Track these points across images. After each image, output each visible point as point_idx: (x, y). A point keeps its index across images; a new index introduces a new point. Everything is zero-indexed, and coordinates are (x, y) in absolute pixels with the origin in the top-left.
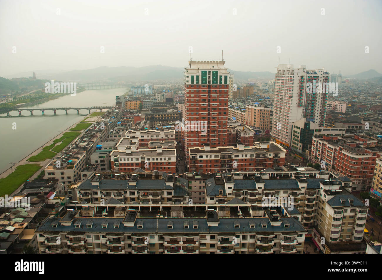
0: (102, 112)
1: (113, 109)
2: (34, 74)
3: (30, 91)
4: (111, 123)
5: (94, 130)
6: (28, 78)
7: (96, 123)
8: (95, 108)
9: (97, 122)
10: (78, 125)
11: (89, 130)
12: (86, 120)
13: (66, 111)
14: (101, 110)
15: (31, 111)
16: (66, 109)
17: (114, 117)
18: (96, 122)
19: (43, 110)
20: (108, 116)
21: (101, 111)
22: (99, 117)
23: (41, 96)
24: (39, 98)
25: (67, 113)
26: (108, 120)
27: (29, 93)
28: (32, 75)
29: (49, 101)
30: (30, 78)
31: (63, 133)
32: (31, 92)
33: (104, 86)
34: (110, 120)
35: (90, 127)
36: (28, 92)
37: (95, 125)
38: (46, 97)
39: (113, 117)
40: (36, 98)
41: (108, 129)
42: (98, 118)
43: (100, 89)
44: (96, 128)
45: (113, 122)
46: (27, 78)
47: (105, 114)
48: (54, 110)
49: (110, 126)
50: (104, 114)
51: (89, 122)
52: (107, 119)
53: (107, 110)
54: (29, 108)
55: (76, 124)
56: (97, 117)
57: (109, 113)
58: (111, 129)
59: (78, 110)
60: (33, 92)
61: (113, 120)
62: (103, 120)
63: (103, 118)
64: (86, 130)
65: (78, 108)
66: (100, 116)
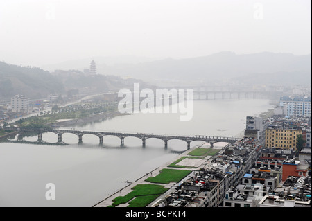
0: (214, 148)
1: (236, 143)
2: (93, 64)
3: (82, 97)
4: (229, 176)
5: (194, 186)
6: (82, 71)
7: (200, 170)
8: (199, 139)
9: (202, 170)
10: (163, 171)
11: (183, 184)
12: (180, 164)
13: (144, 140)
14: (212, 144)
15: (80, 134)
16: (143, 137)
17: (239, 161)
18: (198, 169)
19: (101, 135)
20: (225, 159)
21: (212, 146)
22: (206, 158)
23: (101, 107)
24: (97, 111)
25: (144, 144)
26: (226, 166)
27: (80, 101)
28: (88, 66)
29: (113, 117)
30: (86, 70)
32: (84, 98)
33: (223, 93)
34: (229, 168)
35: (187, 178)
36: (79, 99)
37: (196, 175)
38: (110, 109)
39: (235, 162)
40: (91, 111)
41: (223, 186)
42: (203, 162)
43: (207, 99)
44: (198, 181)
45: (234, 173)
46: (79, 72)
47: (221, 152)
48: (122, 136)
49: (227, 182)
50: (217, 154)
51: (184, 167)
52: (223, 165)
53: (224, 144)
54: (77, 129)
55: (160, 169)
56: (203, 159)
57: (228, 152)
58: (230, 187)
59: (166, 141)
60: (88, 97)
61: (234, 169)
62: (215, 165)
63: (215, 161)
64: (179, 185)
65: (167, 136)
66: (208, 157)
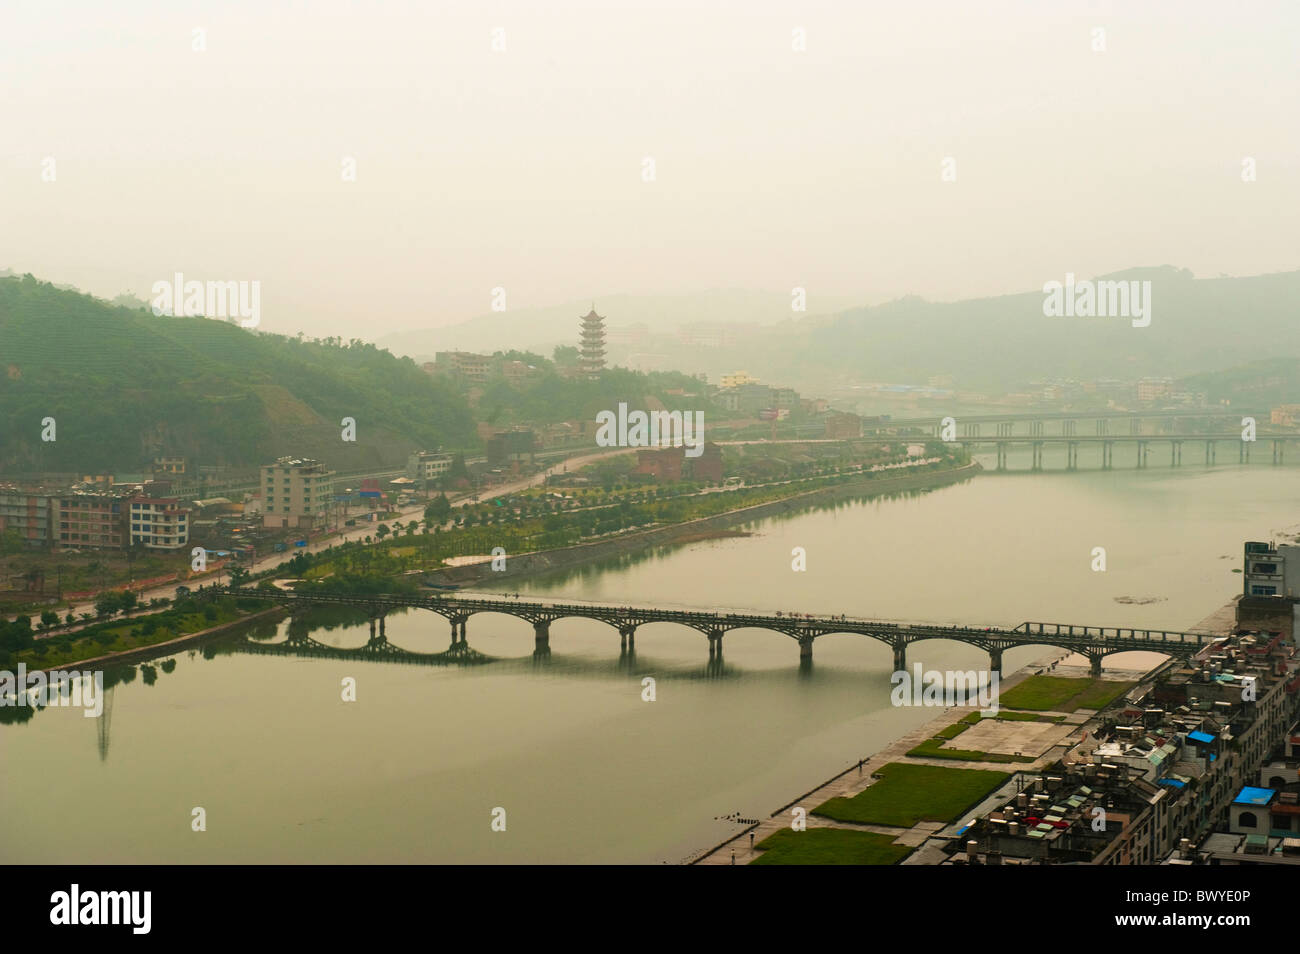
0: (1106, 677)
1: (1202, 655)
2: (593, 325)
3: (550, 463)
4: (1174, 794)
5: (1021, 836)
6: (549, 356)
7: (1044, 772)
8: (1041, 638)
9: (1056, 768)
10: (889, 775)
11: (972, 832)
12: (961, 743)
13: (806, 643)
14: (1095, 659)
15: (541, 618)
16: (803, 630)
17: (1215, 732)
18: (1038, 764)
19: (626, 620)
20: (1153, 722)
21: (1097, 669)
22: (1071, 717)
23: (625, 506)
24: (610, 519)
25: (806, 657)
26: (1157, 755)
27: (540, 478)
28: (573, 337)
29: (678, 546)
30: (563, 353)
31: (761, 835)
32: (558, 470)
33: (1143, 441)
34: (1169, 761)
35: (991, 803)
36: (537, 470)
37: (1030, 791)
38: (662, 515)
39: (1198, 736)
40: (585, 523)
41: (1145, 841)
42: (1061, 736)
43: (1071, 470)
44: (1040, 818)
45: (1193, 784)
46: (537, 360)
47: (1135, 696)
48: (712, 625)
49: (1164, 820)
50: (1121, 702)
51: (979, 757)
52: (1148, 748)
53: (1150, 661)
54: (529, 596)
55: (876, 765)
56: (1059, 722)
57: (1165, 692)
58: (1176, 845)
59: (899, 647)
60: (572, 465)
61: (1195, 767)
62: (1112, 750)
63: (1109, 732)
64: (953, 832)
65: (904, 624)
66: (1082, 716)
